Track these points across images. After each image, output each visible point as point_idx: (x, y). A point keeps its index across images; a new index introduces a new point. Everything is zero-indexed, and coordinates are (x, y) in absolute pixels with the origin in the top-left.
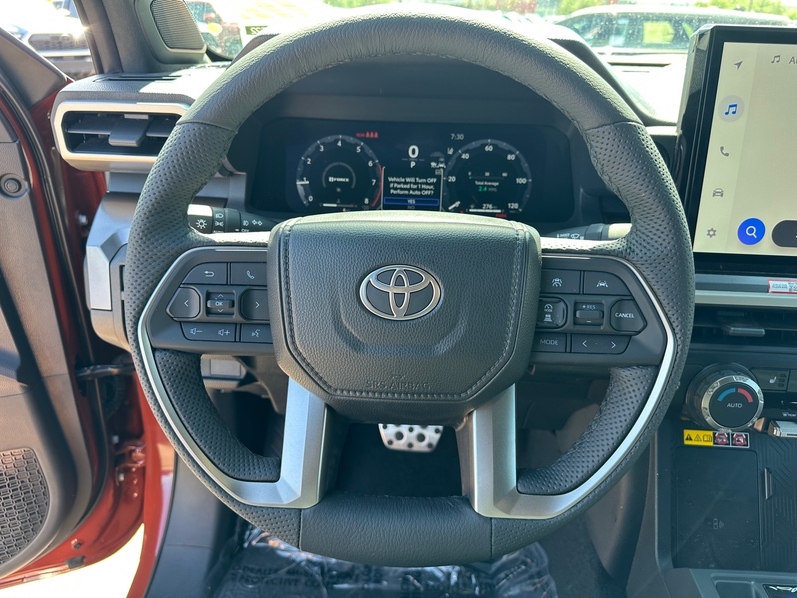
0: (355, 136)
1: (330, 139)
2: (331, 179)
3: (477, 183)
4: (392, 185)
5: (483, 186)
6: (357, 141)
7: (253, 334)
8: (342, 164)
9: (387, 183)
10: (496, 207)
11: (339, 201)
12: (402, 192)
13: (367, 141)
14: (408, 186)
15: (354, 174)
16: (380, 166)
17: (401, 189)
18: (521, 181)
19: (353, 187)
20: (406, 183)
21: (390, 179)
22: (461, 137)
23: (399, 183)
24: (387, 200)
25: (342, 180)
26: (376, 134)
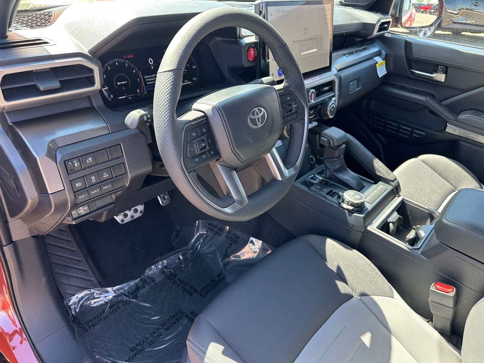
0: (123, 58)
1: (111, 62)
2: (119, 83)
4: (147, 80)
6: (125, 61)
7: (212, 153)
8: (121, 74)
9: (144, 79)
10: (189, 81)
11: (126, 95)
13: (128, 59)
14: (154, 79)
15: (128, 78)
16: (138, 71)
17: (152, 81)
18: (194, 67)
19: (130, 85)
20: (152, 78)
21: (145, 77)
23: (149, 78)
24: (147, 88)
25: (123, 82)
26: (132, 55)
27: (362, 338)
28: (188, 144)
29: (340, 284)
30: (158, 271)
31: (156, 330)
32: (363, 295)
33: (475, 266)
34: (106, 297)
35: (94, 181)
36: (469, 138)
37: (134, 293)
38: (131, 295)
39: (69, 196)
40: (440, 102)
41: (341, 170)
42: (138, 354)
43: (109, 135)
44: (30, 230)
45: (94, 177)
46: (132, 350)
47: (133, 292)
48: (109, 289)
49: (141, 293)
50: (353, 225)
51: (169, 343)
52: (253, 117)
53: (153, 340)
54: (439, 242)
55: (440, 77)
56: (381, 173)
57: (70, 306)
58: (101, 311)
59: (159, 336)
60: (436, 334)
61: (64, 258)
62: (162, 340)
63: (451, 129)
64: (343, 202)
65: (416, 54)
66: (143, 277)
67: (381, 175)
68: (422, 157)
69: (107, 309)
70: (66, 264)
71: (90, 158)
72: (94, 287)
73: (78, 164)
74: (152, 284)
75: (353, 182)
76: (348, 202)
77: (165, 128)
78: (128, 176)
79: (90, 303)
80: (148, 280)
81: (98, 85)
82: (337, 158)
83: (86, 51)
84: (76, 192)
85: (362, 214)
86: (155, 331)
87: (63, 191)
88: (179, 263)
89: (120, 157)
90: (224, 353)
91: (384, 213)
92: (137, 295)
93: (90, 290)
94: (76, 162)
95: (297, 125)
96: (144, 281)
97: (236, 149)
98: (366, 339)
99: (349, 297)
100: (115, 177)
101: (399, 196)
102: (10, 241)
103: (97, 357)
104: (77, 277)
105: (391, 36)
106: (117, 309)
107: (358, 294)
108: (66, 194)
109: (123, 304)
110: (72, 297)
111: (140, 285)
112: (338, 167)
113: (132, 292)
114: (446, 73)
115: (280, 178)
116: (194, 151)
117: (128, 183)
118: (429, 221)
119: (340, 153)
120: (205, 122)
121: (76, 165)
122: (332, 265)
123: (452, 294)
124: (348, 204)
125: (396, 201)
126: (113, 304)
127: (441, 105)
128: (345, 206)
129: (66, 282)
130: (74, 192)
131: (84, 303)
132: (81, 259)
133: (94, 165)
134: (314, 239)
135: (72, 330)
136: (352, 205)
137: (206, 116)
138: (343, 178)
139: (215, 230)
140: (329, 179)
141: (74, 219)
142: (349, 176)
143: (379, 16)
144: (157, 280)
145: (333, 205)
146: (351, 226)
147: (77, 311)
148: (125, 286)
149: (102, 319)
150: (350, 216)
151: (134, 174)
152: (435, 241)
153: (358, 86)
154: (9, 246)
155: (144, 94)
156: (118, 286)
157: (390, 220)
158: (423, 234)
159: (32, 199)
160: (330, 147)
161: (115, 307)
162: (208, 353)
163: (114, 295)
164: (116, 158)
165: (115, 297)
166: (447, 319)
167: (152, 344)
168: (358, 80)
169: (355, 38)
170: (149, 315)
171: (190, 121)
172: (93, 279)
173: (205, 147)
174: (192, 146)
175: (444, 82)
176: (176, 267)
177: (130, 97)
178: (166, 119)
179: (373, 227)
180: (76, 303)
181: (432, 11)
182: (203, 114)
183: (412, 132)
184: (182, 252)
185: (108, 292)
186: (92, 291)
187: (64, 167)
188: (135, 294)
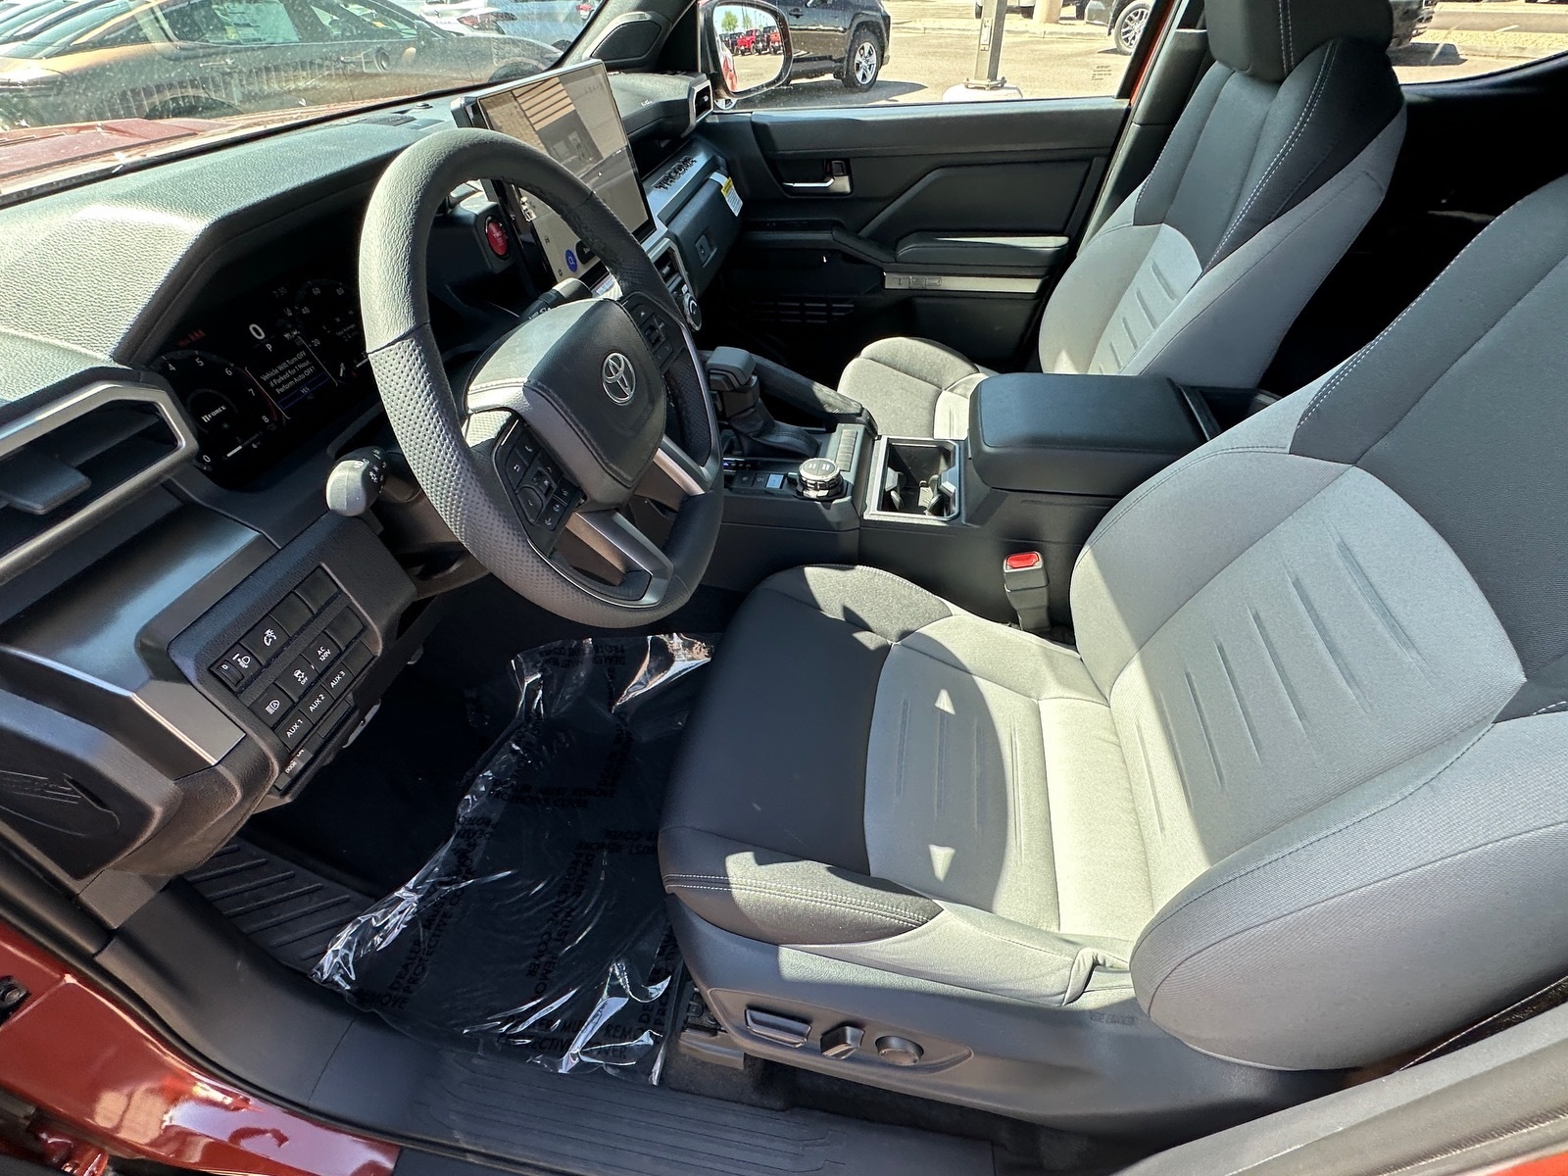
0: (180, 348)
2: (206, 418)
3: (340, 334)
4: (272, 384)
5: (345, 334)
6: (189, 353)
7: (566, 494)
8: (199, 391)
9: (266, 384)
11: (239, 440)
12: (287, 386)
14: (287, 376)
15: (225, 398)
16: (240, 369)
17: (285, 382)
19: (236, 411)
20: (282, 373)
21: (265, 378)
22: (283, 291)
23: (276, 377)
24: (283, 405)
25: (217, 411)
26: (201, 332)
27: (937, 705)
28: (518, 496)
29: (862, 636)
30: (483, 798)
31: (556, 907)
32: (904, 635)
33: (1041, 502)
34: (401, 912)
35: (304, 681)
36: (928, 288)
37: (461, 865)
38: (457, 875)
39: (265, 745)
40: (855, 232)
41: (768, 429)
42: (549, 972)
43: (279, 556)
44: (148, 879)
45: (299, 672)
46: (531, 973)
47: (458, 867)
48: (401, 892)
49: (476, 860)
50: (838, 523)
51: (599, 914)
52: (610, 380)
53: (564, 929)
54: (989, 488)
55: (841, 184)
56: (835, 407)
57: (330, 980)
58: (411, 944)
59: (568, 914)
60: (1033, 640)
61: (246, 894)
62: (579, 918)
63: (893, 282)
64: (805, 487)
65: (784, 146)
66: (458, 827)
67: (836, 411)
68: (867, 351)
69: (421, 934)
70: (260, 903)
71: (268, 632)
72: (363, 911)
73: (246, 660)
74: (490, 829)
75: (799, 444)
76: (815, 485)
77: (459, 479)
78: (374, 631)
79: (373, 945)
80: (477, 828)
81: (186, 442)
82: (752, 407)
83: (103, 359)
84: (277, 725)
85: (844, 496)
86: (556, 909)
87: (247, 738)
88: (518, 762)
89: (334, 598)
90: (761, 861)
91: (874, 478)
92: (470, 869)
93: (355, 921)
94: (240, 657)
95: (677, 367)
96: (465, 834)
97: (611, 465)
98: (944, 702)
99: (885, 650)
100: (347, 647)
101: (880, 437)
102: (105, 934)
103: (465, 1031)
104: (305, 914)
105: (719, 119)
106: (445, 920)
107: (894, 639)
108: (256, 745)
109: (451, 904)
110: (321, 962)
111: (464, 846)
112: (760, 424)
113: (455, 869)
114: (848, 172)
115: (699, 491)
116: (535, 505)
117: (381, 646)
118: (942, 461)
119: (753, 398)
120: (519, 431)
121: (243, 664)
122: (833, 611)
123: (1039, 565)
124: (816, 489)
125: (880, 450)
126: (427, 917)
127: (860, 238)
128: (812, 494)
129: (286, 938)
130: (273, 729)
131: (357, 954)
132: (292, 872)
133: (287, 644)
134: (780, 581)
135: (373, 1021)
136: (824, 486)
137: (515, 415)
138: (780, 443)
139: (561, 658)
140: (749, 455)
141: (284, 793)
142: (786, 434)
143: (688, 80)
144: (495, 817)
145: (790, 502)
146: (835, 527)
147: (353, 977)
148: (432, 867)
149: (425, 957)
150: (828, 508)
151: (384, 622)
152: (983, 490)
153: (712, 250)
154: (109, 946)
155: (284, 421)
156: (414, 878)
157: (889, 485)
158: (950, 487)
159: (161, 804)
160: (735, 390)
161: (437, 919)
162: (732, 880)
163: (416, 897)
164: (328, 603)
165: (420, 900)
166: (1039, 607)
167: (565, 937)
168: (706, 233)
169: (657, 141)
170: (523, 890)
171: (493, 442)
172: (347, 896)
173: (550, 488)
174: (527, 497)
175: (852, 192)
176: (517, 771)
177: (255, 442)
178: (452, 457)
179: (873, 512)
180: (340, 964)
181: (760, 45)
182: (507, 414)
183: (829, 309)
184: (513, 737)
185: (400, 900)
186: (362, 919)
187: (216, 683)
188: (464, 869)
